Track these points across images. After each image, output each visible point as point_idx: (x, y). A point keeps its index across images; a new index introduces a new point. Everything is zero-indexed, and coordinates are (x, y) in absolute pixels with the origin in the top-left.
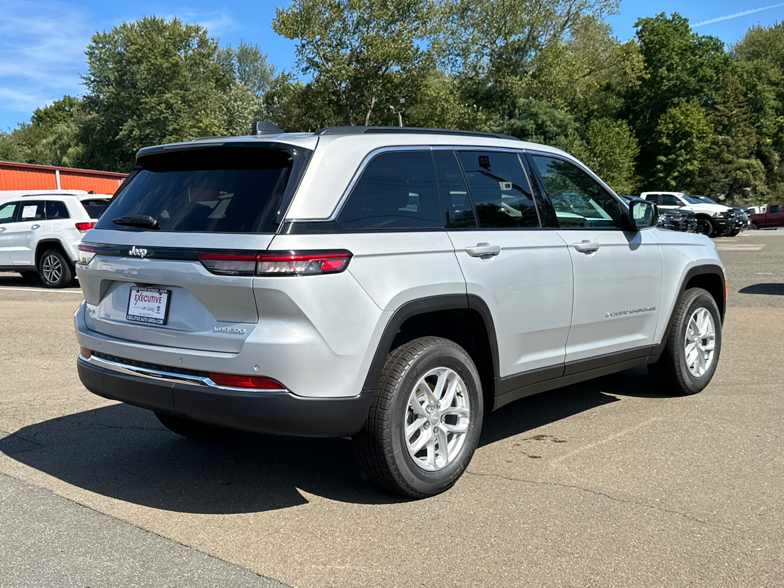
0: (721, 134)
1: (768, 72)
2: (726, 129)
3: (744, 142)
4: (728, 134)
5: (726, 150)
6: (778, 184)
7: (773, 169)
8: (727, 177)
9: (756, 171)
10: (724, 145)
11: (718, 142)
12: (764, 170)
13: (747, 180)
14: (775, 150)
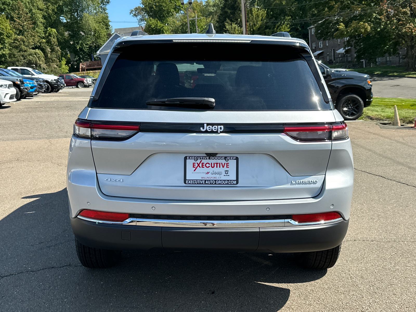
0: (19, 35)
1: (38, 3)
2: (21, 32)
3: (31, 40)
4: (23, 35)
5: (23, 44)
6: (51, 64)
7: (48, 56)
8: (24, 59)
9: (39, 57)
10: (21, 41)
11: (18, 40)
12: (43, 56)
13: (36, 61)
14: (48, 45)
